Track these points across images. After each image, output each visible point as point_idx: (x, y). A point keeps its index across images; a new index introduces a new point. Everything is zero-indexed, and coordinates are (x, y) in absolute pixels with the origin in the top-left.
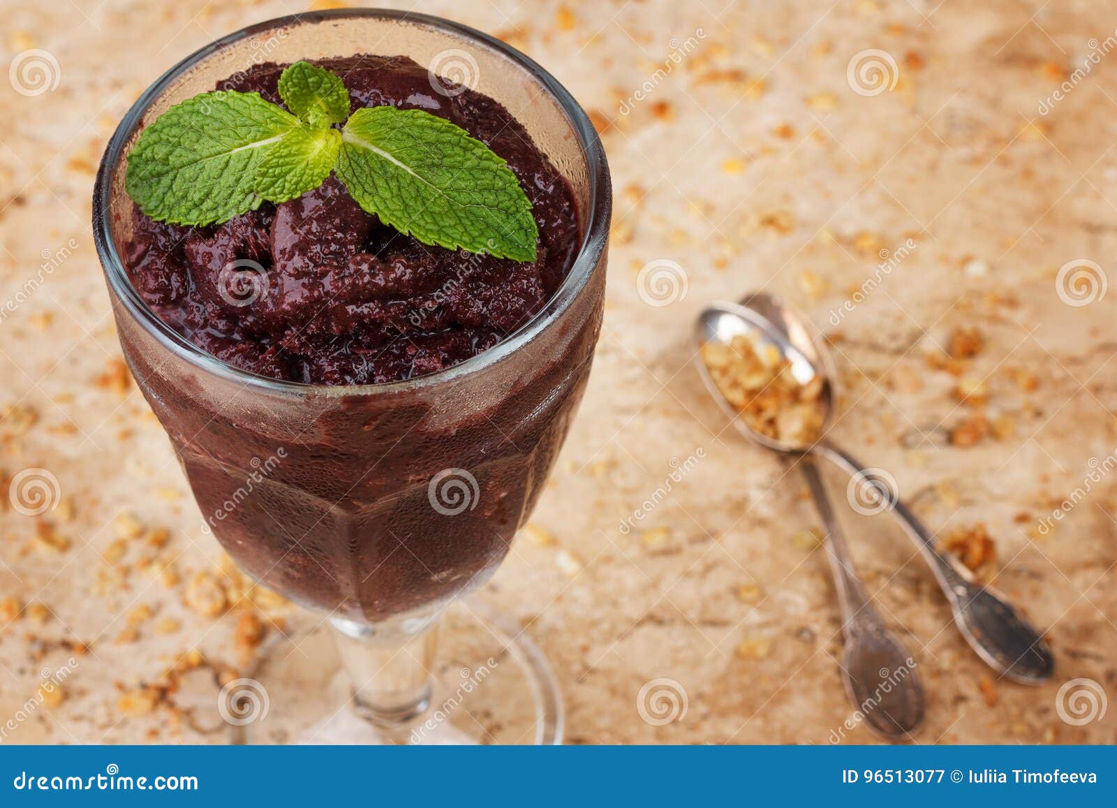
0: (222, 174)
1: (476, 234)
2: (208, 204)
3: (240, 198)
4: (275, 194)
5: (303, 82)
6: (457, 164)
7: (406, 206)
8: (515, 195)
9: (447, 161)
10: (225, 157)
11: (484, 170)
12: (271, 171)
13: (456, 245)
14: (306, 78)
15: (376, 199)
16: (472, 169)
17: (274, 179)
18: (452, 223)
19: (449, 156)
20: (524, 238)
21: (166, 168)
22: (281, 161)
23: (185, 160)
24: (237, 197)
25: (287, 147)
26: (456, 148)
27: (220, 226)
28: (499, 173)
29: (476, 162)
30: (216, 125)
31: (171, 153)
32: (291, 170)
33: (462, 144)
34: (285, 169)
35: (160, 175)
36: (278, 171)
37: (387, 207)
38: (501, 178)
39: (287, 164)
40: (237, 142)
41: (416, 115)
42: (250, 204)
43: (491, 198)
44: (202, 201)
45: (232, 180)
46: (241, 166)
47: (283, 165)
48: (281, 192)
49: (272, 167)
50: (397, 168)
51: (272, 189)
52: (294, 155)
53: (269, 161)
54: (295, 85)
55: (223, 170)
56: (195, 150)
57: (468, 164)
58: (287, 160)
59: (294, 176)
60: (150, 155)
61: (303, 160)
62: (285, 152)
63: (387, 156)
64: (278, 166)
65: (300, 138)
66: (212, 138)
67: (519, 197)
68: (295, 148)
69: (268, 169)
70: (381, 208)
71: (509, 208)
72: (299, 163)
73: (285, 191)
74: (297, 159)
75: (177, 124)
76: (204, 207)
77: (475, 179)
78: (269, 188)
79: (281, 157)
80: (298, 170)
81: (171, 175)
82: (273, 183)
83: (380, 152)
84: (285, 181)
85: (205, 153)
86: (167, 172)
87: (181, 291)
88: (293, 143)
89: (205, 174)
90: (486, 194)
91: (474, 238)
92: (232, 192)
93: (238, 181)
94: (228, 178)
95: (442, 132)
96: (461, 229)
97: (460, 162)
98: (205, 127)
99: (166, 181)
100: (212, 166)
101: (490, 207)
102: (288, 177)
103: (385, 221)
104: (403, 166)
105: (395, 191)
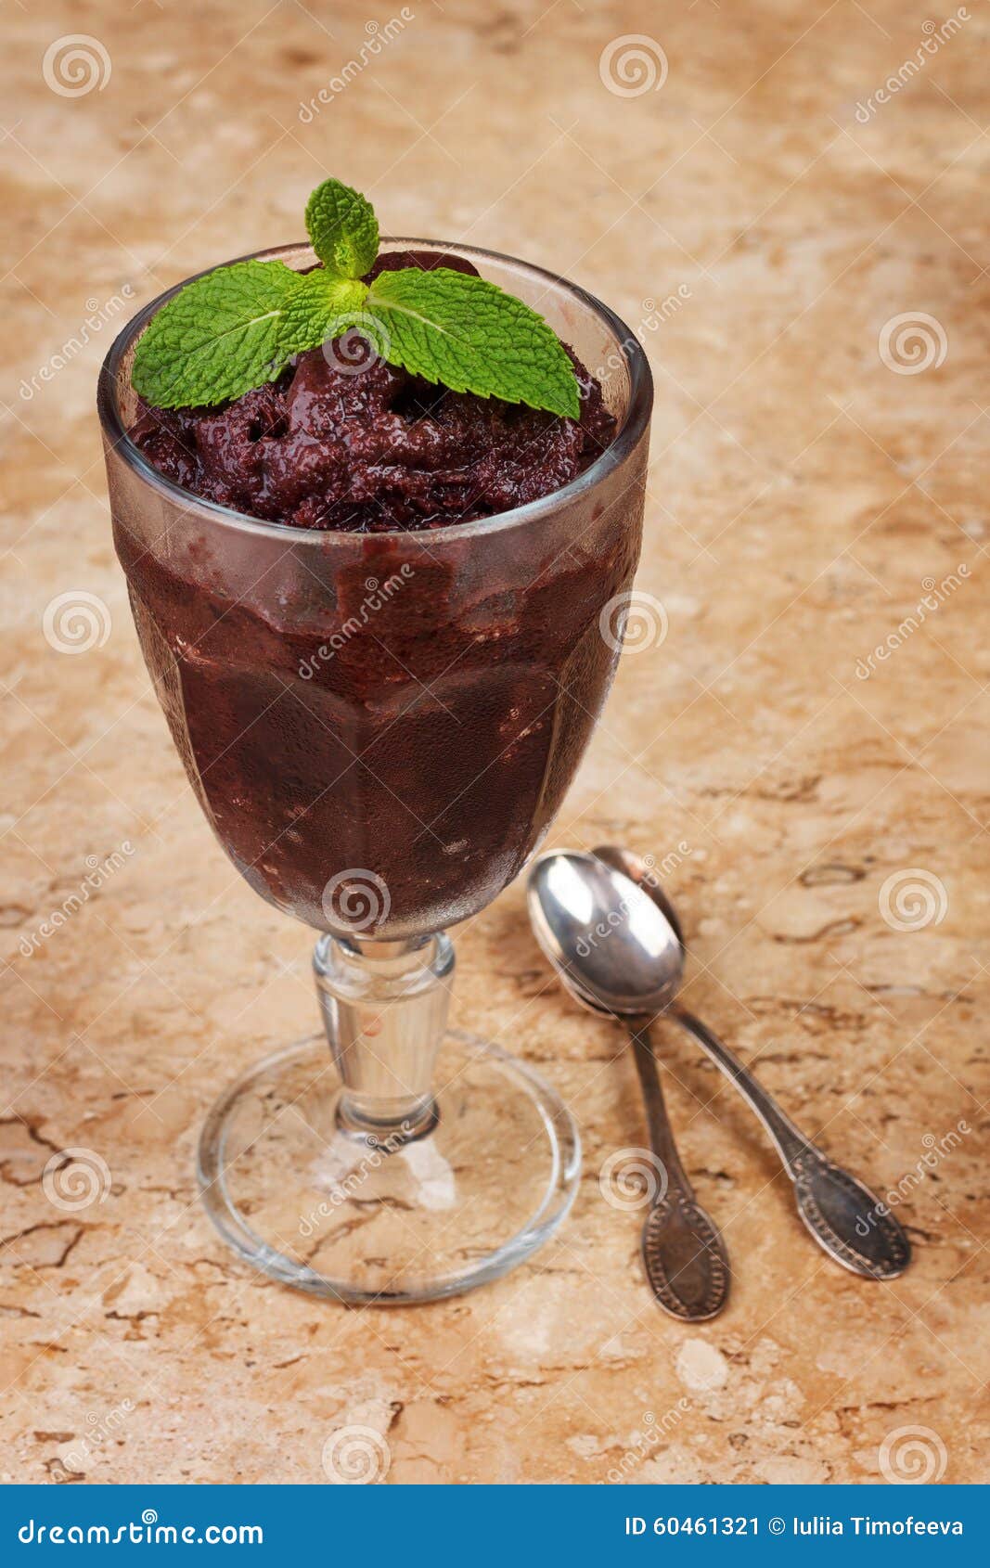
0: (237, 349)
1: (512, 386)
2: (223, 380)
3: (256, 370)
4: (296, 342)
5: (331, 206)
6: (491, 322)
7: (436, 358)
8: (555, 353)
9: (481, 319)
10: (242, 329)
11: (522, 327)
12: (293, 314)
13: (489, 392)
14: (334, 201)
15: (403, 352)
16: (509, 326)
17: (296, 324)
18: (486, 374)
19: (482, 314)
20: (565, 397)
21: (176, 354)
22: (305, 302)
23: (198, 340)
24: (253, 370)
25: (311, 286)
26: (489, 306)
27: (234, 402)
28: (537, 330)
29: (512, 319)
30: (235, 296)
31: (182, 336)
32: (315, 313)
33: (495, 302)
34: (309, 311)
35: (169, 363)
36: (301, 313)
37: (415, 358)
38: (540, 336)
39: (311, 306)
40: (255, 312)
41: (443, 274)
42: (268, 376)
43: (530, 356)
44: (215, 379)
45: (248, 352)
46: (259, 336)
47: (306, 308)
48: (303, 339)
49: (294, 309)
50: (425, 326)
51: (294, 336)
52: (320, 296)
53: (291, 302)
54: (323, 212)
55: (238, 344)
56: (209, 328)
57: (504, 322)
58: (311, 301)
59: (318, 320)
60: (160, 341)
61: (328, 302)
62: (309, 292)
63: (414, 314)
64: (301, 308)
65: (325, 279)
66: (228, 311)
67: (559, 355)
68: (319, 288)
69: (290, 311)
70: (408, 359)
71: (548, 366)
72: (322, 306)
73: (308, 338)
74: (322, 301)
75: (192, 304)
76: (217, 386)
77: (512, 337)
78: (291, 335)
79: (305, 298)
80: (323, 313)
81: (181, 361)
82: (297, 328)
83: (407, 311)
84: (308, 326)
85: (219, 331)
86: (178, 359)
87: (189, 477)
88: (318, 284)
89: (219, 352)
90: (523, 350)
91: (509, 390)
92: (248, 366)
93: (255, 352)
94: (246, 351)
95: (475, 291)
96: (496, 381)
97: (494, 320)
98: (222, 301)
99: (176, 367)
100: (226, 343)
101: (529, 365)
102: (311, 322)
103: (412, 371)
104: (432, 324)
105: (424, 345)
